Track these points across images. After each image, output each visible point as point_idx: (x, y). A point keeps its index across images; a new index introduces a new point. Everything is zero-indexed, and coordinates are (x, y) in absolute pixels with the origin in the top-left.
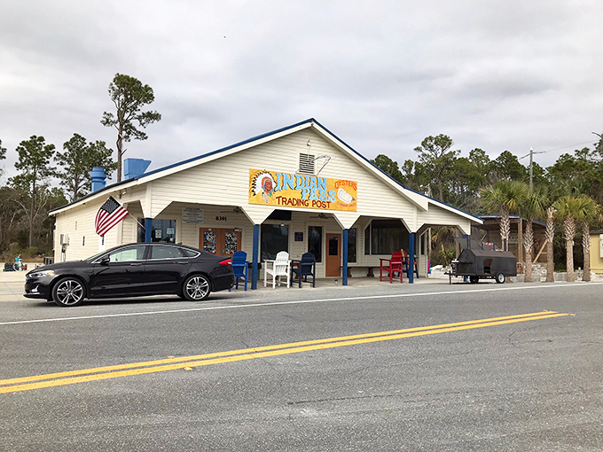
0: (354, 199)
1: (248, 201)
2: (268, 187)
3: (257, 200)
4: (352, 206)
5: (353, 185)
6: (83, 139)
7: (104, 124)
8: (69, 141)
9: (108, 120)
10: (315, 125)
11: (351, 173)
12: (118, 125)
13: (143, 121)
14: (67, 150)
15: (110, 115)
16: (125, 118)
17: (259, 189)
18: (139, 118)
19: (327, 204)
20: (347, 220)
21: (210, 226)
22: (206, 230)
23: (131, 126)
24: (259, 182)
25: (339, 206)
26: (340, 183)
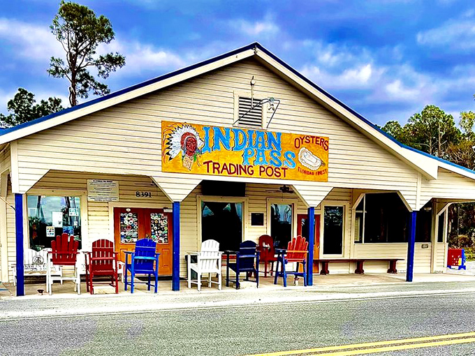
0: (323, 164)
1: (160, 169)
2: (190, 147)
3: (175, 166)
4: (321, 173)
5: (323, 143)
6: (30, 95)
7: (54, 74)
8: (13, 99)
9: (57, 68)
10: (261, 54)
11: (320, 126)
12: (70, 75)
13: (103, 68)
14: (12, 112)
15: (59, 61)
16: (78, 64)
17: (177, 151)
18: (97, 63)
19: (282, 171)
20: (312, 194)
21: (128, 205)
22: (123, 210)
23: (87, 76)
24: (176, 139)
25: (300, 174)
26: (302, 140)
